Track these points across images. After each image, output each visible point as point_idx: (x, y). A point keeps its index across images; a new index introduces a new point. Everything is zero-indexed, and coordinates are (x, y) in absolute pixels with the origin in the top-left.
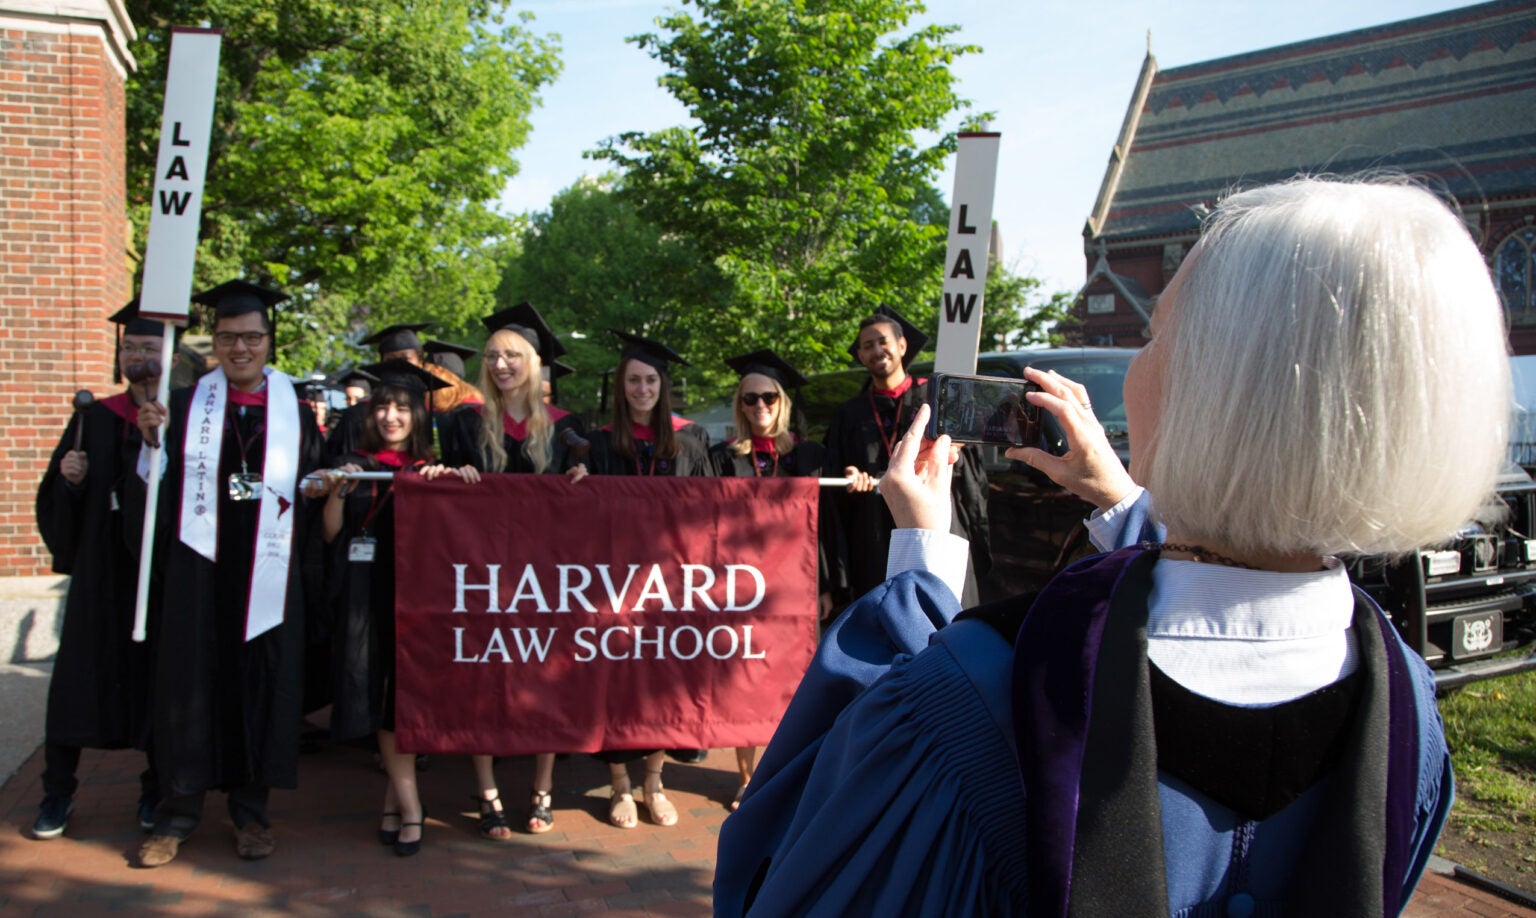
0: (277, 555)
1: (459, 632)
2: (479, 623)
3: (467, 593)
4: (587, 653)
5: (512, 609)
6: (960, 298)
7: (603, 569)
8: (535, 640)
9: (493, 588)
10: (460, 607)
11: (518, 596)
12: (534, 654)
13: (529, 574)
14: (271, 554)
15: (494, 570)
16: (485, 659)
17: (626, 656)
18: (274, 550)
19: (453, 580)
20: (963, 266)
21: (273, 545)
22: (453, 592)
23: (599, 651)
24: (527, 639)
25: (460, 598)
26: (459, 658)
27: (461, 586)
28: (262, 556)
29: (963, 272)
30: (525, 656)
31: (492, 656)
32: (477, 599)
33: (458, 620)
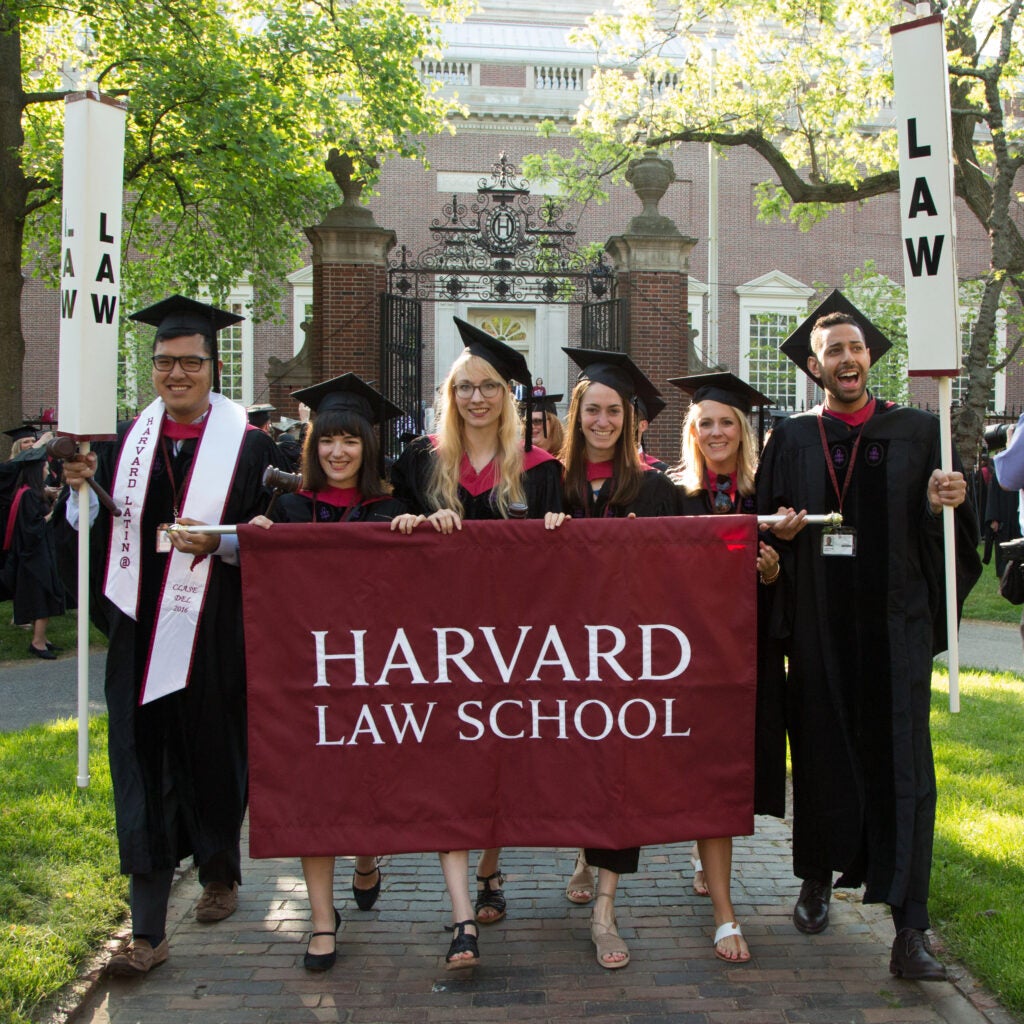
0: (186, 610)
1: (321, 710)
2: (344, 699)
3: (329, 663)
4: (473, 731)
5: (382, 681)
6: (923, 241)
7: (488, 632)
8: (411, 718)
9: (359, 657)
10: (322, 680)
11: (389, 665)
12: (410, 732)
13: (401, 638)
14: (177, 609)
15: (359, 636)
16: (353, 742)
17: (521, 735)
18: (181, 604)
19: (314, 651)
20: (921, 200)
21: (182, 598)
22: (314, 664)
23: (488, 727)
24: (401, 716)
25: (321, 670)
26: (322, 741)
27: (321, 657)
28: (168, 610)
29: (922, 207)
30: (400, 737)
31: (360, 737)
32: (341, 671)
33: (320, 695)
